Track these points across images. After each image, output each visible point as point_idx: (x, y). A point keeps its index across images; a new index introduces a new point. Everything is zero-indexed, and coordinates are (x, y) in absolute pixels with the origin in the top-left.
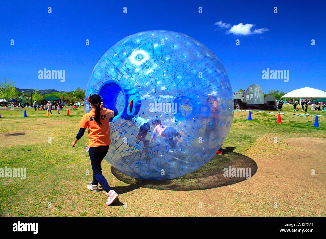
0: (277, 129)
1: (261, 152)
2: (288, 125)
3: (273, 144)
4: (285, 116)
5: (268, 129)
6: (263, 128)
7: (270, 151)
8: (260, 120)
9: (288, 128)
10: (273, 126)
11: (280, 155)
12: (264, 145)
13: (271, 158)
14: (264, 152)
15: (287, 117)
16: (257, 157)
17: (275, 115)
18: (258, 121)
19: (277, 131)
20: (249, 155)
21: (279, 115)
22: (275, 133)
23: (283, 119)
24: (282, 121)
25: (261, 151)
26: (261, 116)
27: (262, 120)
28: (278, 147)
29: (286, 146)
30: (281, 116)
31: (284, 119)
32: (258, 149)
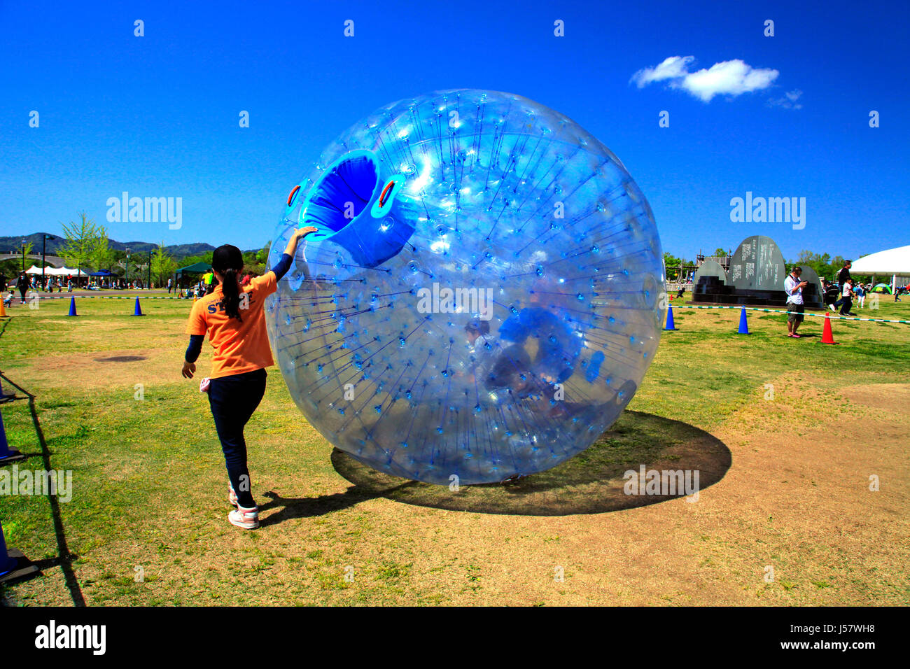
0: (821, 359)
1: (771, 418)
2: (853, 349)
3: (805, 397)
4: (844, 325)
5: (793, 358)
6: (781, 356)
7: (798, 417)
8: (774, 334)
9: (852, 356)
10: (809, 351)
11: (824, 428)
12: (781, 399)
13: (800, 435)
14: (779, 417)
15: (849, 326)
16: (760, 430)
17: (816, 320)
18: (766, 336)
19: (820, 363)
20: (740, 424)
21: (828, 320)
22: (812, 369)
23: (837, 333)
24: (836, 338)
25: (773, 416)
26: (775, 323)
27: (778, 335)
28: (820, 406)
29: (843, 405)
30: (833, 324)
31: (842, 334)
32: (764, 411)
